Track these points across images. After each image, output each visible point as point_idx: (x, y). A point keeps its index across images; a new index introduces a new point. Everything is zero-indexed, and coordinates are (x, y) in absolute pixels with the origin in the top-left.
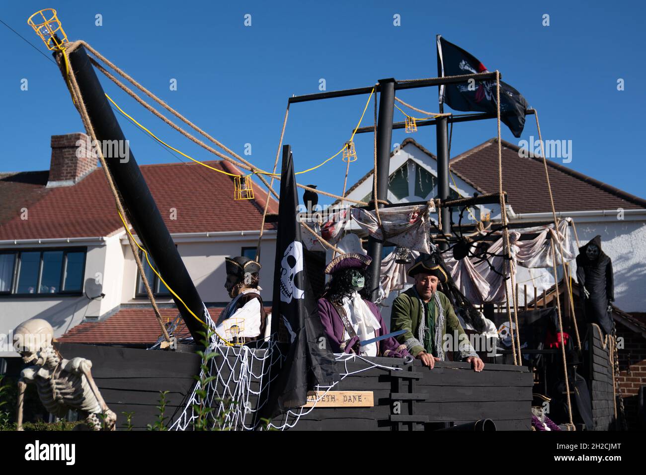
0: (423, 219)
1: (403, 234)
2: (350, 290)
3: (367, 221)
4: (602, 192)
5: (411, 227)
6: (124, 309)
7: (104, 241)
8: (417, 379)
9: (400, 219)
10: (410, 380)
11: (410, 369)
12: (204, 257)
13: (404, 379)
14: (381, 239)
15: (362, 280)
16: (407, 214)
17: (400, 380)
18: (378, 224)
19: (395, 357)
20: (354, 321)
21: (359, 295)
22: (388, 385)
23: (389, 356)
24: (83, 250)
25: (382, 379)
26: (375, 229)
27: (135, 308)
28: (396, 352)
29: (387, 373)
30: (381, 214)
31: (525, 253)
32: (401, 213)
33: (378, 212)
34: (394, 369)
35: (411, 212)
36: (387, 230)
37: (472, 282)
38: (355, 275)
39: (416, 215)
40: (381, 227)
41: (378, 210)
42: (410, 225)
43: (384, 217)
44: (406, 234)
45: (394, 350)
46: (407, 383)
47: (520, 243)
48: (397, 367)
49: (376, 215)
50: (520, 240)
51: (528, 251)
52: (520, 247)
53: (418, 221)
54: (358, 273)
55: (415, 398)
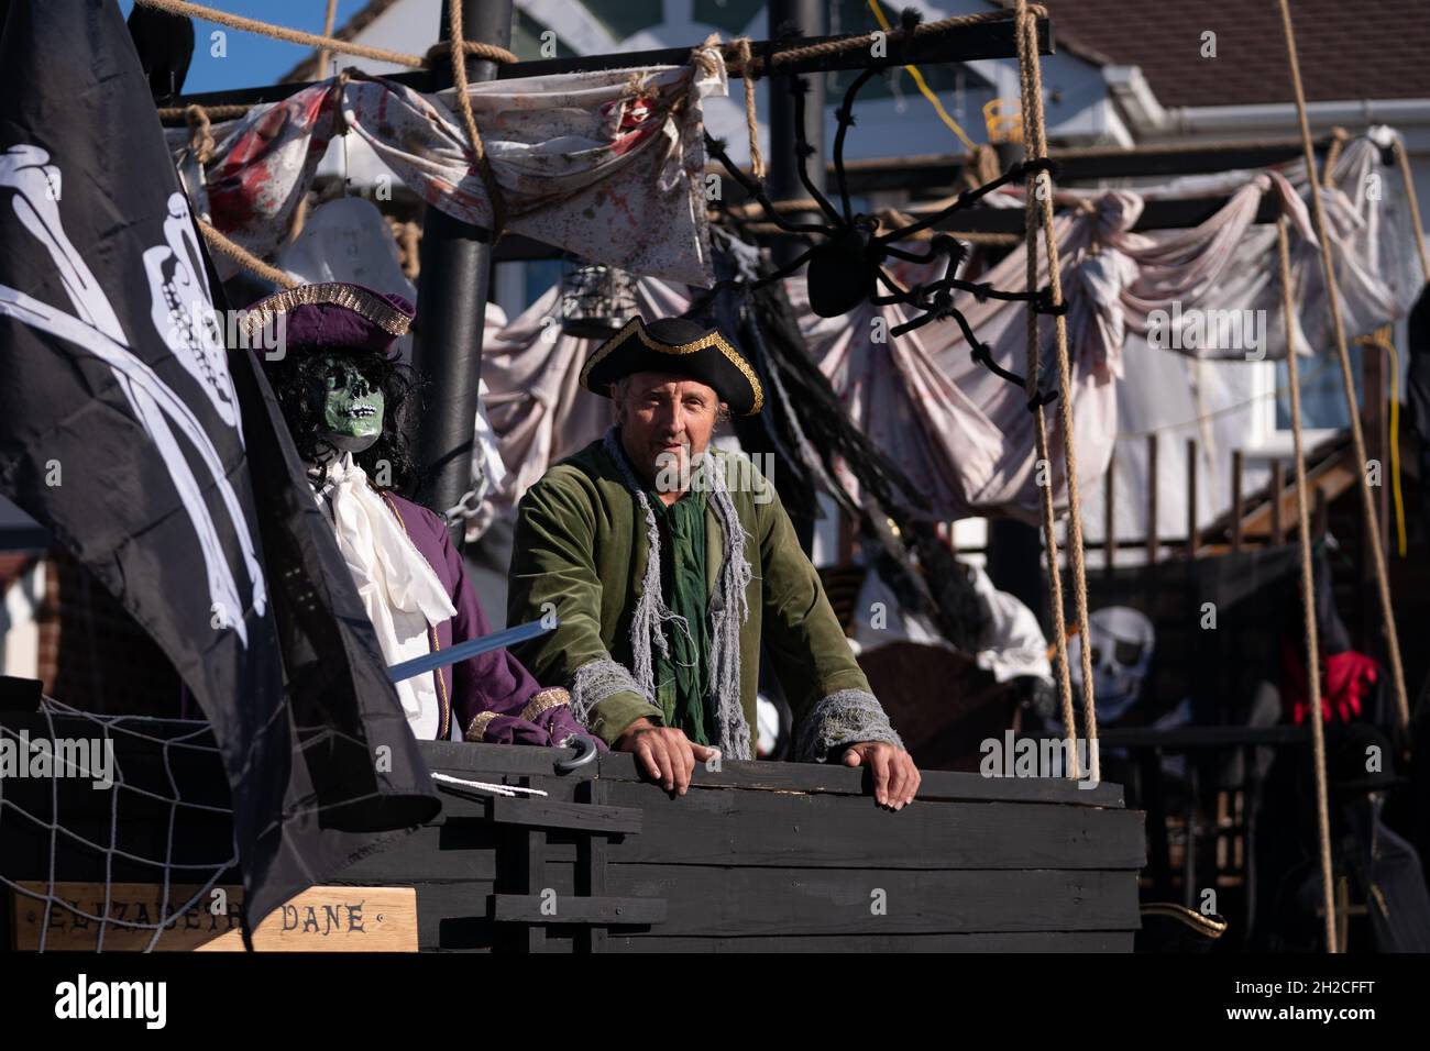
0: (671, 130)
1: (587, 201)
3: (419, 138)
5: (619, 169)
8: (616, 838)
9: (570, 132)
10: (580, 838)
11: (582, 793)
13: (556, 835)
15: (375, 402)
16: (601, 106)
17: (536, 841)
18: (470, 153)
19: (519, 741)
21: (359, 474)
22: (481, 864)
23: (489, 738)
25: (460, 835)
26: (453, 174)
28: (522, 721)
29: (478, 811)
30: (482, 107)
31: (1164, 286)
32: (570, 102)
33: (465, 100)
34: (508, 791)
35: (617, 97)
36: (510, 180)
38: (341, 384)
39: (641, 111)
40: (481, 167)
41: (468, 91)
42: (614, 157)
43: (492, 119)
44: (600, 199)
45: (516, 710)
46: (570, 851)
47: (1145, 243)
48: (524, 782)
49: (457, 114)
50: (1140, 227)
51: (1175, 277)
52: (1141, 259)
53: (653, 140)
54: (354, 375)
55: (605, 917)
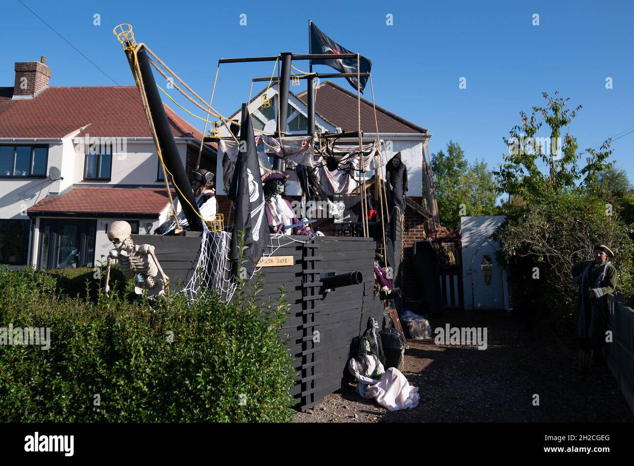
0: (310, 145)
1: (297, 154)
2: (275, 193)
3: (274, 145)
4: (395, 121)
5: (302, 150)
6: (76, 188)
7: (61, 141)
8: (317, 248)
9: (295, 145)
10: (313, 249)
11: (313, 242)
12: (133, 154)
13: (310, 248)
14: (282, 156)
15: (283, 187)
16: (300, 142)
17: (308, 249)
18: (281, 147)
19: (304, 235)
20: (278, 212)
21: (280, 196)
22: (301, 252)
23: (300, 234)
24: (46, 147)
25: (298, 248)
26: (278, 150)
27: (83, 187)
28: (304, 232)
29: (301, 245)
30: (283, 141)
32: (296, 141)
33: (280, 139)
34: (304, 242)
35: (303, 140)
36: (287, 151)
37: (328, 181)
38: (279, 184)
39: (306, 142)
40: (282, 149)
41: (281, 138)
42: (302, 148)
43: (284, 142)
44: (298, 154)
45: (303, 230)
46: (311, 250)
48: (307, 241)
49: (279, 141)
53: (307, 147)
54: (280, 183)
55: (316, 259)
